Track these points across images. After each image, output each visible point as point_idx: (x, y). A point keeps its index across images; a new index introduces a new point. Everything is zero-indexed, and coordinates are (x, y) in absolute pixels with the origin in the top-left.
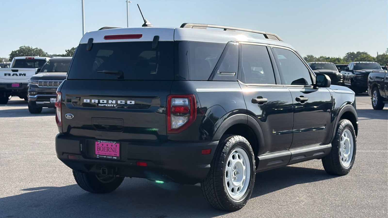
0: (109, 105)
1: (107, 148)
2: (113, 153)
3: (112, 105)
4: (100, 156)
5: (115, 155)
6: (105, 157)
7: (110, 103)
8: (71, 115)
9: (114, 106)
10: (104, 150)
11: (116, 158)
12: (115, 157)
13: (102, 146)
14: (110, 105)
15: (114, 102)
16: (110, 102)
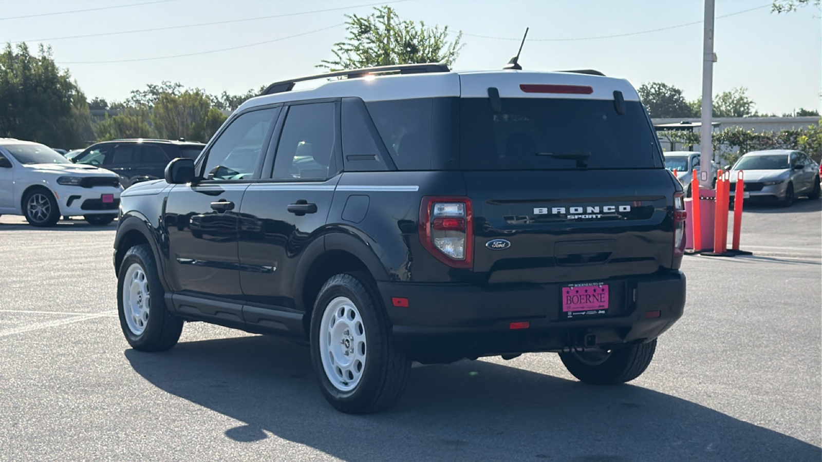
0: (587, 216)
1: (586, 295)
2: (596, 304)
3: (594, 216)
4: (574, 314)
5: (600, 306)
6: (583, 313)
7: (591, 212)
8: (505, 242)
9: (597, 217)
10: (579, 302)
11: (603, 312)
12: (602, 310)
13: (578, 294)
14: (590, 216)
15: (597, 209)
16: (589, 209)
